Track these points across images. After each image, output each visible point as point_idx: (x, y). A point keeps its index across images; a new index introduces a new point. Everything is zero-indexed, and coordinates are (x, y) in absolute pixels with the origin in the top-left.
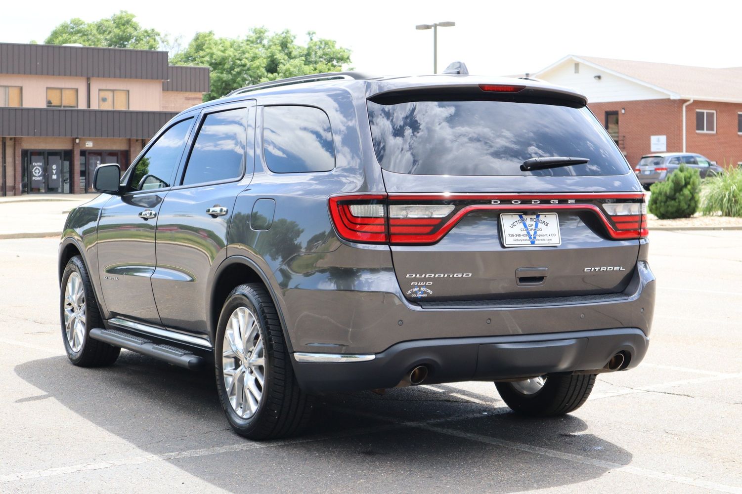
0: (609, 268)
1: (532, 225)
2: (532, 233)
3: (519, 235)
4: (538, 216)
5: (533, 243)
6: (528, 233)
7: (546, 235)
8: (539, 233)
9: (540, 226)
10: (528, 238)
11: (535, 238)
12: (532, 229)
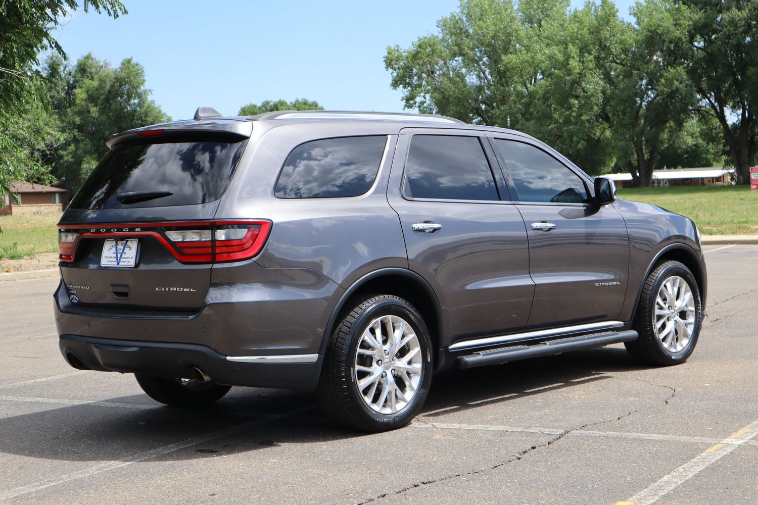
0: (178, 289)
1: (121, 249)
2: (119, 255)
3: (110, 258)
4: (127, 241)
5: (118, 264)
6: (117, 255)
7: (128, 258)
8: (123, 256)
9: (127, 250)
10: (115, 260)
11: (120, 260)
12: (120, 253)
